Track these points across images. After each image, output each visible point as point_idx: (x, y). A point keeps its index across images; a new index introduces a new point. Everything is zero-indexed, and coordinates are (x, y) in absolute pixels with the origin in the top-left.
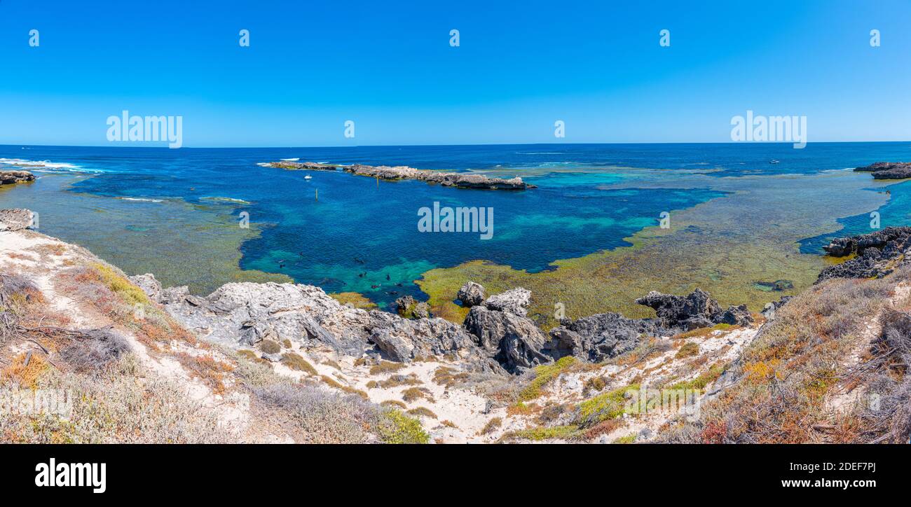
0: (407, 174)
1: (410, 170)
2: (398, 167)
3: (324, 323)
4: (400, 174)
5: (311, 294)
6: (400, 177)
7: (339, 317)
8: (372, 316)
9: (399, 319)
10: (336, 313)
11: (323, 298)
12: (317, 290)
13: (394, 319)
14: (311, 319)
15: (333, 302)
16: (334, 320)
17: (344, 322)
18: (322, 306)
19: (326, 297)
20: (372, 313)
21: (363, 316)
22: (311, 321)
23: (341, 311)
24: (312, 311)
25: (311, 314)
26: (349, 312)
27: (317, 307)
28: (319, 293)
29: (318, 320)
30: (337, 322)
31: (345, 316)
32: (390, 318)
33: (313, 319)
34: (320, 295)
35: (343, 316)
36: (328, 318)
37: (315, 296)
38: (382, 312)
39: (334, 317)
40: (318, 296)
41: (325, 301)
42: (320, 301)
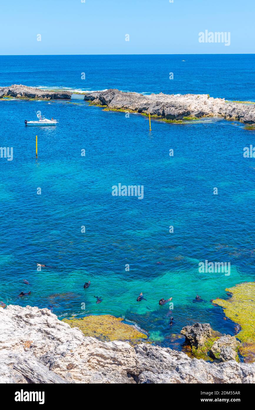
0: (206, 109)
1: (211, 101)
2: (189, 96)
3: (58, 366)
4: (192, 108)
5: (32, 321)
6: (193, 115)
7: (82, 356)
8: (140, 353)
9: (186, 359)
10: (78, 349)
11: (54, 326)
12: (43, 314)
13: (178, 359)
14: (34, 362)
15: (71, 333)
16: (75, 361)
17: (92, 363)
18: (52, 339)
19: (60, 324)
20: (141, 349)
21: (124, 353)
22: (34, 364)
23: (86, 346)
24: (36, 348)
25: (34, 353)
26: (100, 347)
27: (43, 341)
28: (47, 318)
29: (46, 361)
30: (79, 363)
31: (94, 353)
32: (172, 357)
33: (38, 361)
34: (48, 321)
35: (89, 353)
36: (64, 357)
37: (40, 323)
38: (157, 347)
39: (74, 355)
40: (44, 324)
41: (57, 330)
42: (48, 331)
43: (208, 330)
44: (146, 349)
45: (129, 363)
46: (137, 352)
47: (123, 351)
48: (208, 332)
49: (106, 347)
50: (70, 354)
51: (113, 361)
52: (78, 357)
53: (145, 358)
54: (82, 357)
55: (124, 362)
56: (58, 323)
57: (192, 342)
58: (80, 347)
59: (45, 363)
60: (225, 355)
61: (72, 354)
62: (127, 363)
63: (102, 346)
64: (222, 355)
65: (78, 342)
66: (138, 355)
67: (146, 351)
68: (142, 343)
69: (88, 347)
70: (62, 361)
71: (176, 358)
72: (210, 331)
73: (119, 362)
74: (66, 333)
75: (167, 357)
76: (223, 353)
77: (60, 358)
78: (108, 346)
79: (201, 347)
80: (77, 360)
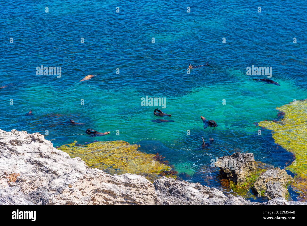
5: (19, 149)
7: (85, 192)
8: (161, 190)
9: (221, 197)
10: (78, 184)
11: (49, 155)
12: (34, 140)
13: (210, 197)
14: (22, 199)
15: (72, 165)
16: (75, 199)
17: (98, 201)
18: (46, 172)
19: (56, 154)
20: (162, 184)
21: (140, 190)
22: (21, 202)
23: (90, 180)
24: (24, 182)
25: (21, 188)
26: (109, 182)
27: (34, 174)
28: (38, 146)
29: (37, 199)
30: (80, 201)
31: (100, 189)
32: (202, 195)
33: (26, 199)
34: (41, 150)
35: (94, 189)
36: (61, 193)
37: (30, 152)
38: (183, 183)
39: (73, 192)
40: (35, 152)
41: (52, 161)
42: (40, 162)
43: (251, 162)
44: (168, 185)
45: (146, 201)
46: (157, 188)
47: (137, 186)
48: (251, 164)
49: (115, 181)
50: (69, 190)
51: (125, 199)
52: (79, 193)
53: (167, 195)
54: (84, 194)
55: (140, 201)
56: (53, 151)
57: (229, 176)
58: (81, 181)
59: (36, 201)
60: (272, 193)
61: (71, 190)
62: (144, 202)
63: (111, 180)
64: (268, 192)
65: (79, 175)
66: (158, 192)
67: (169, 187)
68: (164, 177)
69: (92, 181)
70: (59, 199)
71: (208, 196)
72: (253, 163)
73: (133, 201)
74: (65, 165)
75: (196, 194)
76: (269, 190)
77: (56, 195)
78: (119, 180)
79: (241, 183)
80: (77, 198)
